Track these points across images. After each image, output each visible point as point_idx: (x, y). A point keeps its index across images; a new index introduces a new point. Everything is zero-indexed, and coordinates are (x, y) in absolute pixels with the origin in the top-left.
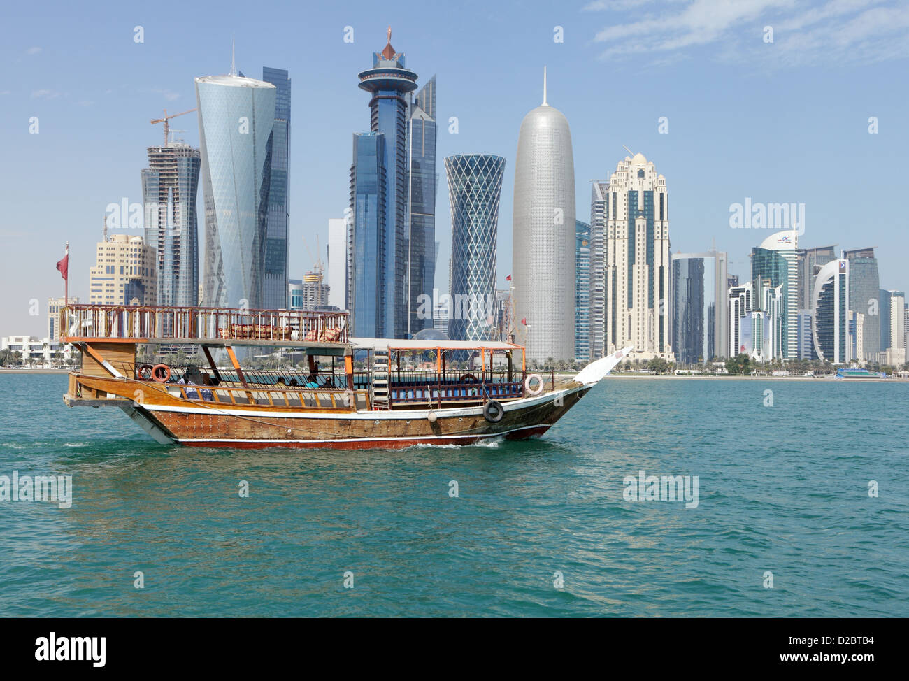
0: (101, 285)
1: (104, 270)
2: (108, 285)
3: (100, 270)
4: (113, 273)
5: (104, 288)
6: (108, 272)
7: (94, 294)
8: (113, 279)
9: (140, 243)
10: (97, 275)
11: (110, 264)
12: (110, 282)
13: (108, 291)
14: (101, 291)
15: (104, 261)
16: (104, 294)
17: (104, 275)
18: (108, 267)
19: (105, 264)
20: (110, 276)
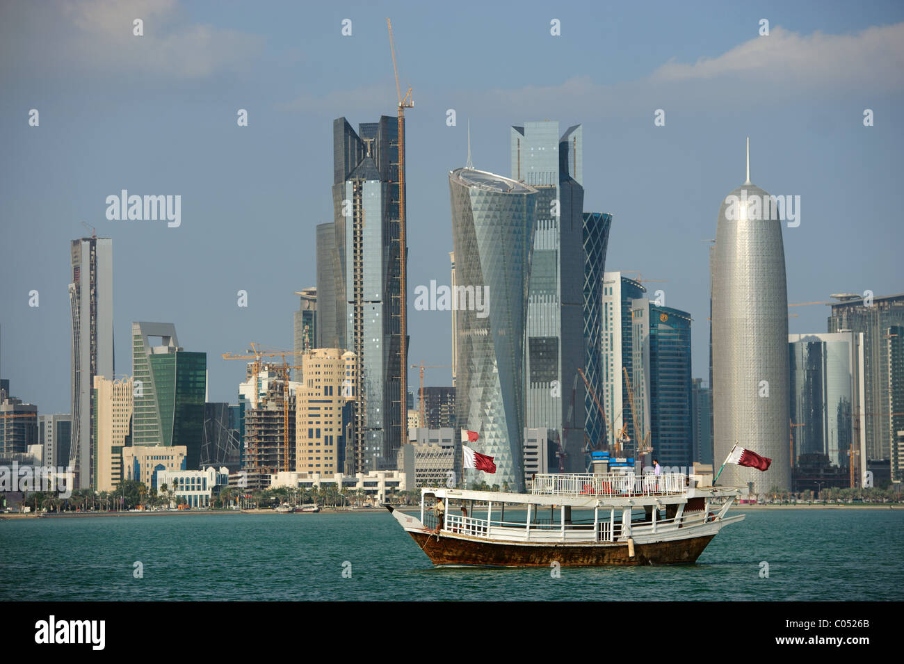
0: (319, 409)
1: (322, 391)
2: (326, 409)
3: (318, 391)
4: (331, 394)
5: (322, 412)
6: (326, 394)
7: (312, 419)
8: (331, 401)
9: (353, 359)
10: (314, 398)
11: (329, 384)
12: (328, 405)
13: (326, 416)
14: (319, 416)
15: (322, 381)
16: (322, 419)
17: (322, 397)
18: (326, 388)
19: (322, 384)
20: (328, 398)
